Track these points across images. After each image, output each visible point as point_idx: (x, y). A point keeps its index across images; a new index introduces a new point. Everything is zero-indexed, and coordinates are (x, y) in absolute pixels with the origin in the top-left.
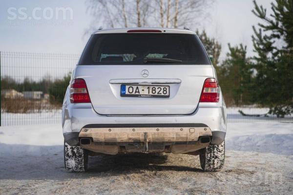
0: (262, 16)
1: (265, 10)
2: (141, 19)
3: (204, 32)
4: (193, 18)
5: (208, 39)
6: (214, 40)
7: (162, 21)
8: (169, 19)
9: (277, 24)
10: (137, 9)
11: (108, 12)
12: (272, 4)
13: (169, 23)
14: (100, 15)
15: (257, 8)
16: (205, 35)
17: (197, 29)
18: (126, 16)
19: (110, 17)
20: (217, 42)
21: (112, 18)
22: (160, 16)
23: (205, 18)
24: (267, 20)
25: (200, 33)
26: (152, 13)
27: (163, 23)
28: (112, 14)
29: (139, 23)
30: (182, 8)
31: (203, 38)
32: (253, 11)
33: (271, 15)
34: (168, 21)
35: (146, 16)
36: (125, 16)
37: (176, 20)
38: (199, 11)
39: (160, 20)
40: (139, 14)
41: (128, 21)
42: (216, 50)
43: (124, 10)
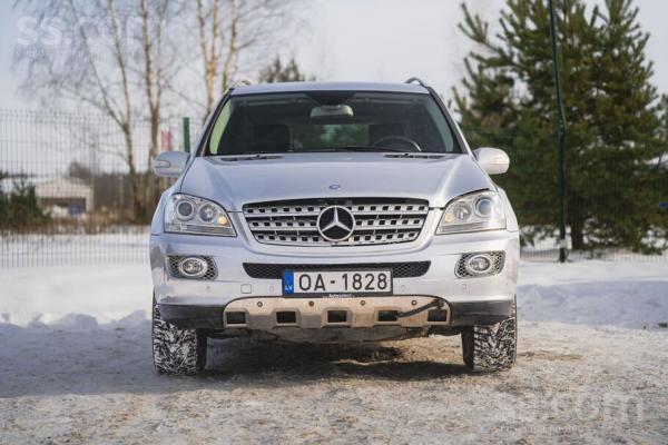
0: (480, 37)
1: (486, 25)
3: (293, 62)
4: (270, 32)
5: (301, 78)
8: (218, 32)
9: (512, 54)
10: (142, 5)
12: (502, 12)
13: (218, 40)
15: (469, 20)
16: (295, 68)
17: (278, 56)
22: (198, 23)
23: (298, 30)
24: (488, 45)
25: (285, 64)
26: (178, 14)
27: (205, 39)
29: (146, 38)
30: (248, 8)
31: (292, 75)
32: (460, 26)
33: (498, 36)
34: (215, 35)
35: (164, 22)
36: (113, 21)
37: (234, 34)
38: (282, 15)
39: (197, 33)
40: (145, 16)
43: (110, 7)
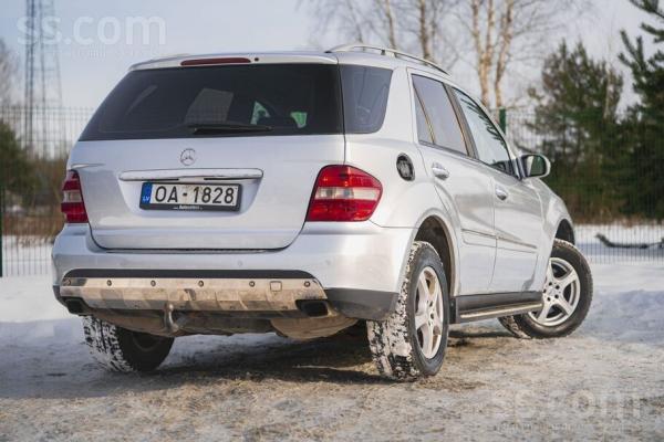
2: (428, 21)
3: (580, 46)
4: (549, 16)
5: (589, 64)
6: (604, 65)
7: (475, 24)
8: (493, 19)
11: (351, 8)
13: (493, 29)
14: (331, 14)
16: (582, 53)
17: (564, 40)
18: (393, 15)
19: (354, 18)
20: (611, 71)
21: (359, 19)
22: (471, 12)
23: (580, 13)
25: (571, 48)
27: (478, 28)
28: (359, 11)
29: (423, 30)
31: (579, 61)
34: (491, 24)
36: (388, 15)
37: (509, 20)
39: (470, 23)
40: (423, 9)
41: (395, 25)
42: (611, 88)
43: (386, 1)
